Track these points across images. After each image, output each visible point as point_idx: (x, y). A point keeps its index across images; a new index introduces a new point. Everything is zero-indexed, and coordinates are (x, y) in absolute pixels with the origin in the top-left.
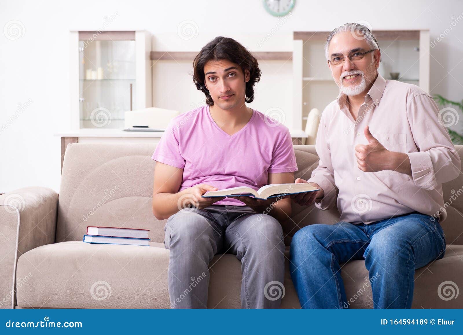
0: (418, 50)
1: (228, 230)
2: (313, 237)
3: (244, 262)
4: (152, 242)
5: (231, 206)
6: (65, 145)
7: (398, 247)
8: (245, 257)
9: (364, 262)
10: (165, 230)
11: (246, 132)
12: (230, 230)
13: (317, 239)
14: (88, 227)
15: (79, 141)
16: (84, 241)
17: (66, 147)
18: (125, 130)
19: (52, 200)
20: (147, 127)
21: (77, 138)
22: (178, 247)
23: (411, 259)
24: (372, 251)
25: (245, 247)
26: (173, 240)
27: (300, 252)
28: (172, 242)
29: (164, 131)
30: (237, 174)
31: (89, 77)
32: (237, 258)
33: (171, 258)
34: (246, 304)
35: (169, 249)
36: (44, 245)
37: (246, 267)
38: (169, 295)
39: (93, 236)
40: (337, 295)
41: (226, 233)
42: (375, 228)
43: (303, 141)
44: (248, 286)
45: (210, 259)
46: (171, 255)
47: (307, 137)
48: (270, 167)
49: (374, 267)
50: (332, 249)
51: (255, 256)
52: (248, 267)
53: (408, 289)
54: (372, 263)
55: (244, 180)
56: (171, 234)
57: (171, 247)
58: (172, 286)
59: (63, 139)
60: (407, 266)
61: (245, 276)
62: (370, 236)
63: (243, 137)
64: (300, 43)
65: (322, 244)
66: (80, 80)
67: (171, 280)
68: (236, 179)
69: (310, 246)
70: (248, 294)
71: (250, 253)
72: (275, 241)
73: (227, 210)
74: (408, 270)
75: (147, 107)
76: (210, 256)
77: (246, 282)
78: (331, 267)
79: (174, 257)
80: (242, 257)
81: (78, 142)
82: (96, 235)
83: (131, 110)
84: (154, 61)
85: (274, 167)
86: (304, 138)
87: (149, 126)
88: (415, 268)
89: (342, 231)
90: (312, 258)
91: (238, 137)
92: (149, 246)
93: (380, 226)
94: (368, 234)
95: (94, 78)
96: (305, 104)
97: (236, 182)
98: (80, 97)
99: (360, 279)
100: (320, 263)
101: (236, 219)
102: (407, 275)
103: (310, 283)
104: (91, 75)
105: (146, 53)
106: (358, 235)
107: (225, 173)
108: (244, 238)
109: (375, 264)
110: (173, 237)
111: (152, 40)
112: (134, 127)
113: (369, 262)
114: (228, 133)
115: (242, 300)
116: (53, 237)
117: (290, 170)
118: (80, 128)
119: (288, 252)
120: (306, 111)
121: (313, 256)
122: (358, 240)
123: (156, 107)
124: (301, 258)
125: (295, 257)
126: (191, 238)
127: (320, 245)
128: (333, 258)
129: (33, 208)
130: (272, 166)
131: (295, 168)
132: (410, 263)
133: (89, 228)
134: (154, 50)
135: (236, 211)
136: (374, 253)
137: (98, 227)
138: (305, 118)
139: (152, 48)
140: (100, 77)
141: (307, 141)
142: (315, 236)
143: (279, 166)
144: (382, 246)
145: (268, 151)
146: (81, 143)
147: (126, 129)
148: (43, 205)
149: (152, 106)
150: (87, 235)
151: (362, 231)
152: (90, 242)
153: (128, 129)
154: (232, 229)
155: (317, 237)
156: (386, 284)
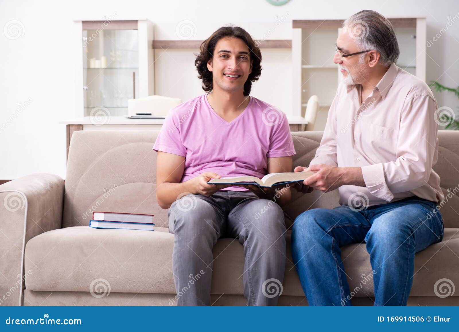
0: (415, 37)
1: (230, 215)
2: (314, 222)
3: (246, 246)
4: (157, 227)
5: (232, 192)
6: (70, 133)
7: (398, 232)
8: (248, 241)
9: (365, 246)
10: (169, 215)
11: (243, 118)
12: (233, 214)
13: (318, 223)
14: (94, 212)
15: (84, 128)
16: (90, 226)
17: (72, 135)
18: (129, 118)
19: (58, 186)
20: (150, 114)
21: (82, 126)
22: (182, 231)
23: (411, 244)
24: (372, 235)
25: (248, 231)
26: (177, 224)
27: (302, 236)
28: (177, 227)
29: (164, 119)
30: (237, 160)
31: (92, 66)
32: (240, 242)
33: (176, 242)
34: (249, 286)
35: (173, 234)
36: (51, 230)
37: (248, 251)
38: (174, 278)
39: (99, 221)
40: (338, 277)
41: (229, 218)
42: (375, 212)
43: (303, 128)
44: (250, 270)
45: (213, 243)
46: (175, 240)
47: (307, 123)
48: (268, 152)
49: (375, 250)
50: (332, 234)
51: (257, 239)
52: (251, 250)
53: (407, 272)
54: (373, 247)
55: (243, 165)
56: (175, 218)
57: (175, 232)
58: (177, 270)
59: (68, 126)
60: (407, 250)
61: (247, 260)
62: (369, 220)
63: (241, 123)
64: (299, 31)
65: (323, 229)
66: (84, 68)
67: (176, 264)
68: (236, 164)
69: (312, 230)
70: (250, 277)
71: (252, 237)
72: (277, 225)
73: (230, 195)
74: (408, 254)
75: (149, 95)
76: (214, 240)
77: (249, 265)
78: (331, 250)
79: (178, 241)
80: (244, 241)
81: (82, 130)
82: (102, 220)
83: (134, 98)
84: (156, 50)
85: (272, 152)
86: (304, 124)
87: (152, 114)
88: (415, 252)
89: (343, 215)
90: (313, 241)
91: (237, 123)
92: (153, 231)
93: (379, 211)
94: (368, 218)
95: (97, 66)
96: (304, 91)
97: (236, 168)
98: (84, 86)
99: (361, 262)
100: (321, 247)
101: (239, 204)
102: (407, 259)
103: (311, 266)
104: (95, 64)
105: (149, 42)
106: (358, 219)
107: (226, 159)
108: (247, 223)
109: (376, 248)
110: (177, 222)
111: (154, 29)
112: (137, 114)
113: (370, 245)
114: (226, 121)
115: (245, 283)
116: (60, 223)
117: (288, 154)
118: (85, 116)
119: (290, 235)
120: (305, 98)
121: (314, 240)
122: (359, 224)
123: (159, 95)
124: (303, 241)
125: (297, 241)
126: (195, 222)
127: (321, 229)
128: (333, 242)
129: (40, 194)
130: (270, 151)
131: (292, 152)
132: (410, 247)
133: (95, 214)
134: (156, 39)
135: (238, 196)
136: (375, 237)
137: (104, 213)
138: (304, 105)
139: (154, 37)
140: (103, 66)
141: (307, 127)
142: (316, 221)
143: (276, 150)
144: (383, 230)
145: (266, 136)
146: (86, 130)
147: (130, 116)
148: (50, 191)
149: (155, 94)
150: (94, 220)
151: (363, 215)
152: (97, 227)
153: (132, 117)
154: (234, 214)
155: (318, 221)
156: (386, 267)
